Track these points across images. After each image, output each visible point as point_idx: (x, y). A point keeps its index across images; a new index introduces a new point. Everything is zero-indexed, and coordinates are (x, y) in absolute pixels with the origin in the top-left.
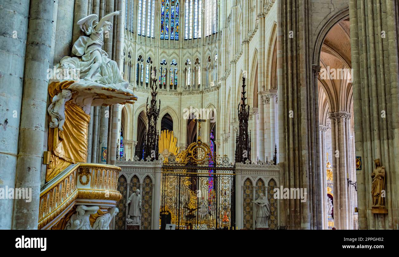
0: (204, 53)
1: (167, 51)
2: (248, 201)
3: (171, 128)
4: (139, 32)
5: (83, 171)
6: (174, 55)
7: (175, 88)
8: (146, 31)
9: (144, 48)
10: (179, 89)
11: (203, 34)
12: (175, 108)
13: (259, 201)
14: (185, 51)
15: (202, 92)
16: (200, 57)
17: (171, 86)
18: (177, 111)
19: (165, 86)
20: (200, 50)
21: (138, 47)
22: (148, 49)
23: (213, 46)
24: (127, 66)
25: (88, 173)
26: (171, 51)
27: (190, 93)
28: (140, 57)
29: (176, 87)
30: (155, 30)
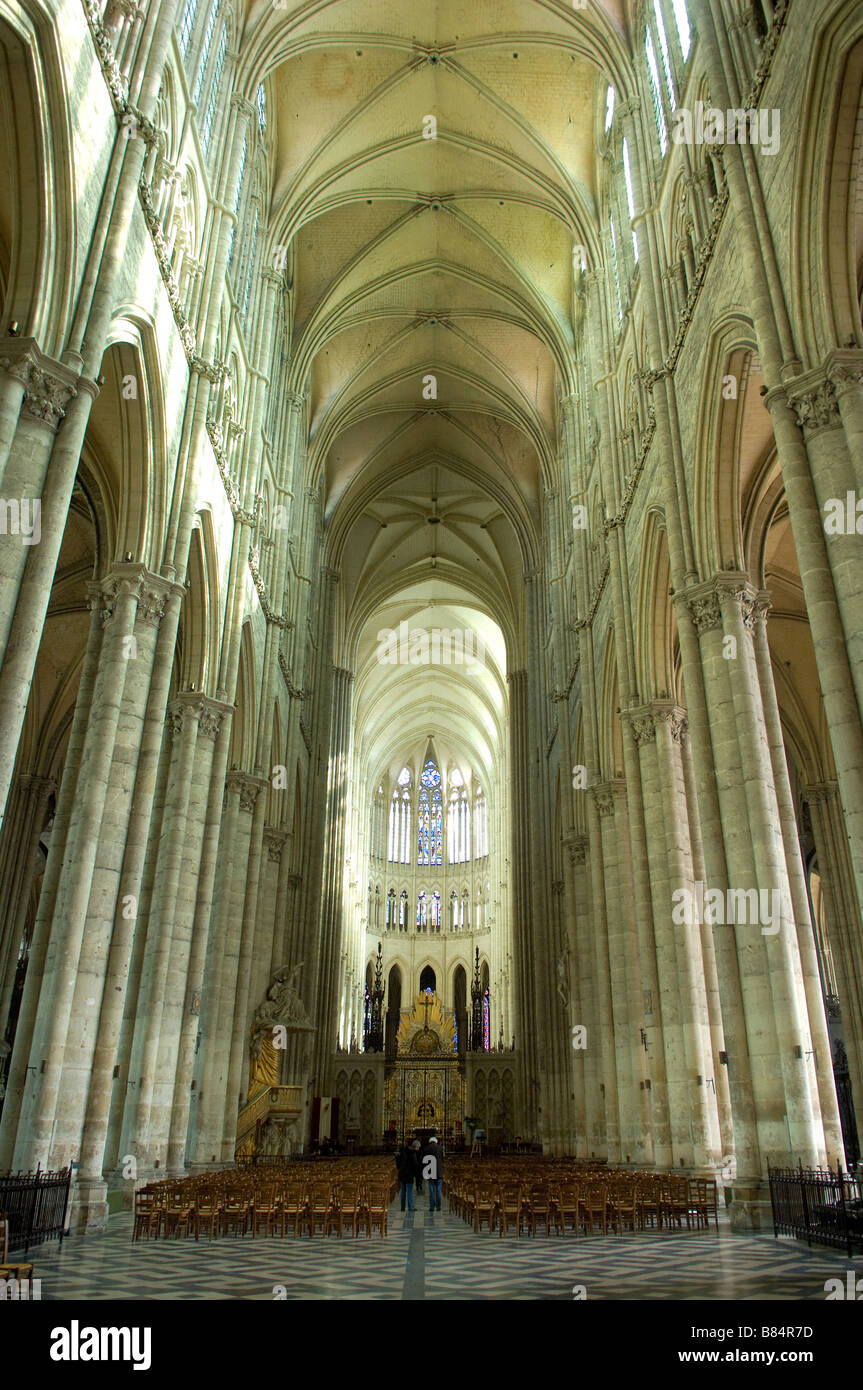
0: (474, 882)
1: (427, 880)
2: (481, 1096)
3: (434, 988)
4: (390, 858)
5: (274, 1091)
6: (436, 886)
7: (438, 931)
8: (399, 856)
9: (396, 878)
10: (442, 932)
11: (472, 856)
12: (438, 957)
13: (491, 1096)
14: (450, 880)
15: (472, 935)
16: (469, 887)
17: (433, 927)
18: (441, 963)
19: (425, 927)
20: (469, 878)
21: (388, 878)
22: (402, 879)
23: (485, 873)
24: (373, 905)
25: (277, 1093)
26: (433, 880)
27: (456, 937)
28: (392, 890)
29: (438, 927)
30: (411, 854)
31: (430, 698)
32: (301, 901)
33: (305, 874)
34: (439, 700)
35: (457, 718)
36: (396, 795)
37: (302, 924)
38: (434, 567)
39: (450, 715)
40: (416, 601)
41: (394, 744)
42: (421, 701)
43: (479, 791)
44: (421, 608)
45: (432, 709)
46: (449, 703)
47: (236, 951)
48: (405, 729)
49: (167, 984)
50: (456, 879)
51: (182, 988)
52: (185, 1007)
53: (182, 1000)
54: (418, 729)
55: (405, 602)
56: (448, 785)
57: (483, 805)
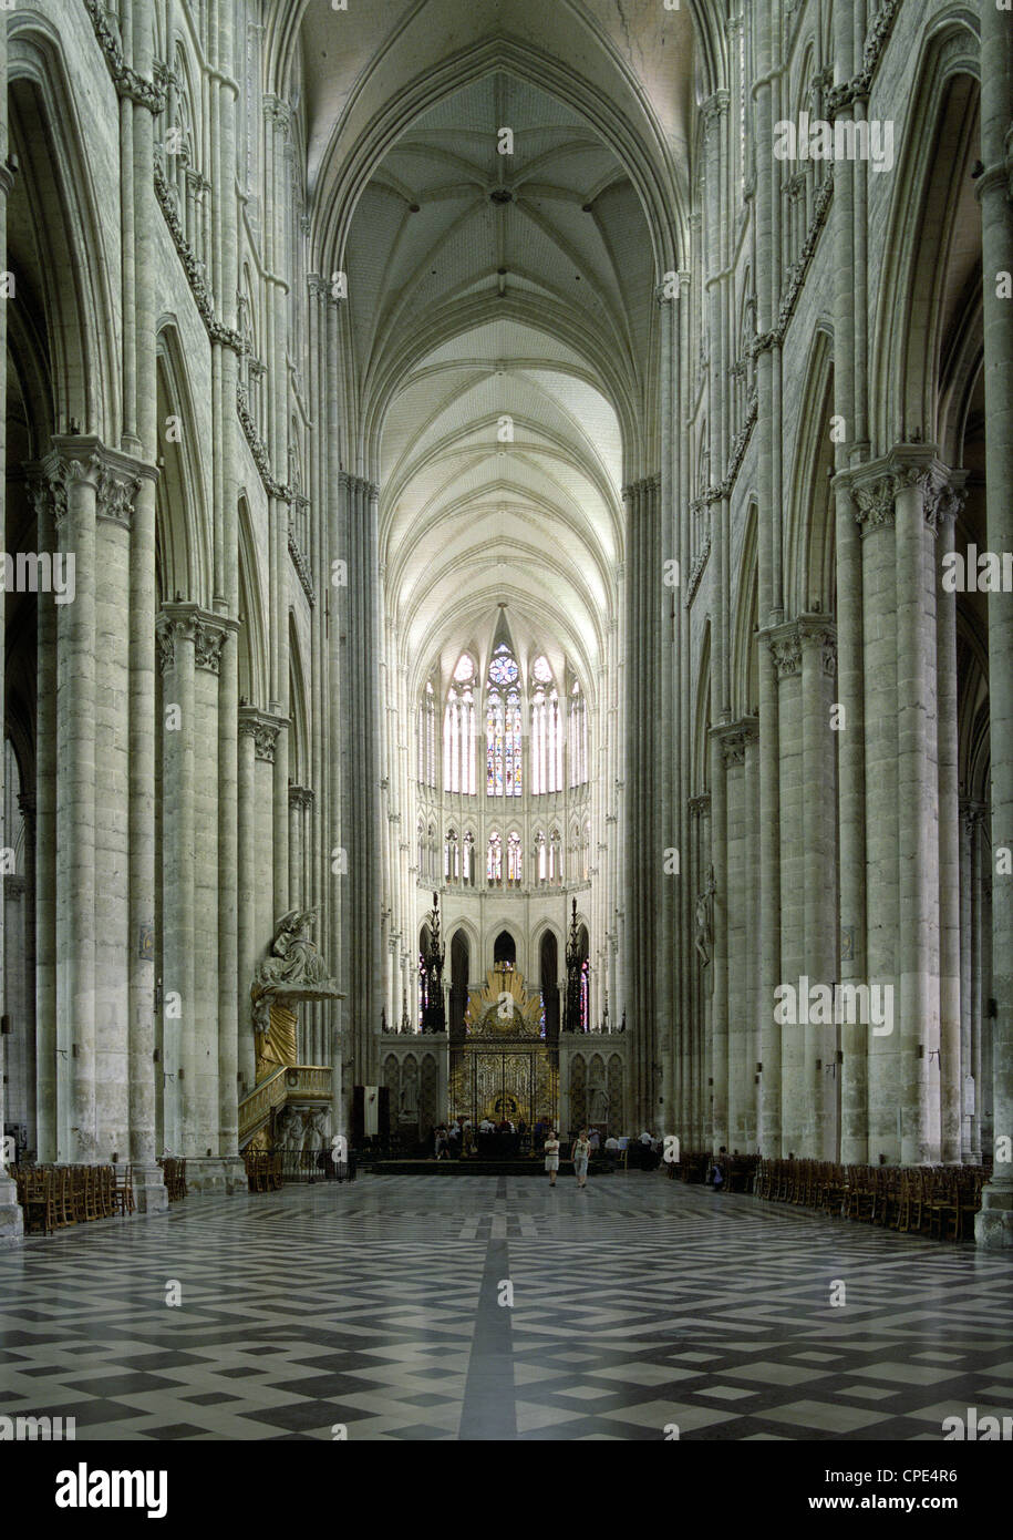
0: (568, 820)
1: (500, 818)
4: (447, 787)
6: (515, 825)
7: (518, 887)
8: (460, 783)
9: (457, 815)
10: (523, 887)
11: (565, 783)
12: (518, 920)
13: (593, 1086)
14: (534, 817)
15: (565, 892)
16: (561, 826)
17: (510, 881)
18: (522, 927)
19: (499, 881)
20: (561, 814)
21: (445, 815)
22: (465, 816)
23: (583, 807)
25: (296, 1075)
26: (509, 818)
27: (544, 894)
28: (451, 832)
29: (518, 881)
30: (478, 781)
31: (501, 540)
32: (313, 826)
33: (318, 787)
34: (513, 543)
35: (541, 573)
36: (452, 696)
37: (318, 859)
38: (502, 295)
39: (531, 568)
40: (474, 361)
41: (446, 616)
42: (485, 546)
43: (576, 690)
44: (483, 376)
45: (502, 559)
46: (530, 548)
47: (214, 881)
48: (462, 594)
49: (97, 914)
50: (543, 816)
51: (123, 922)
52: (130, 948)
53: (124, 939)
54: (482, 592)
55: (456, 364)
56: (530, 680)
57: (582, 710)
